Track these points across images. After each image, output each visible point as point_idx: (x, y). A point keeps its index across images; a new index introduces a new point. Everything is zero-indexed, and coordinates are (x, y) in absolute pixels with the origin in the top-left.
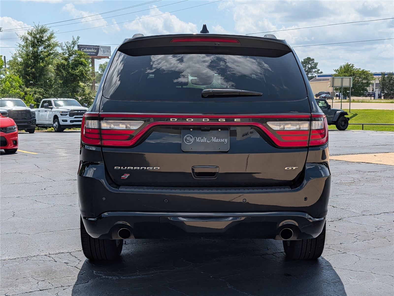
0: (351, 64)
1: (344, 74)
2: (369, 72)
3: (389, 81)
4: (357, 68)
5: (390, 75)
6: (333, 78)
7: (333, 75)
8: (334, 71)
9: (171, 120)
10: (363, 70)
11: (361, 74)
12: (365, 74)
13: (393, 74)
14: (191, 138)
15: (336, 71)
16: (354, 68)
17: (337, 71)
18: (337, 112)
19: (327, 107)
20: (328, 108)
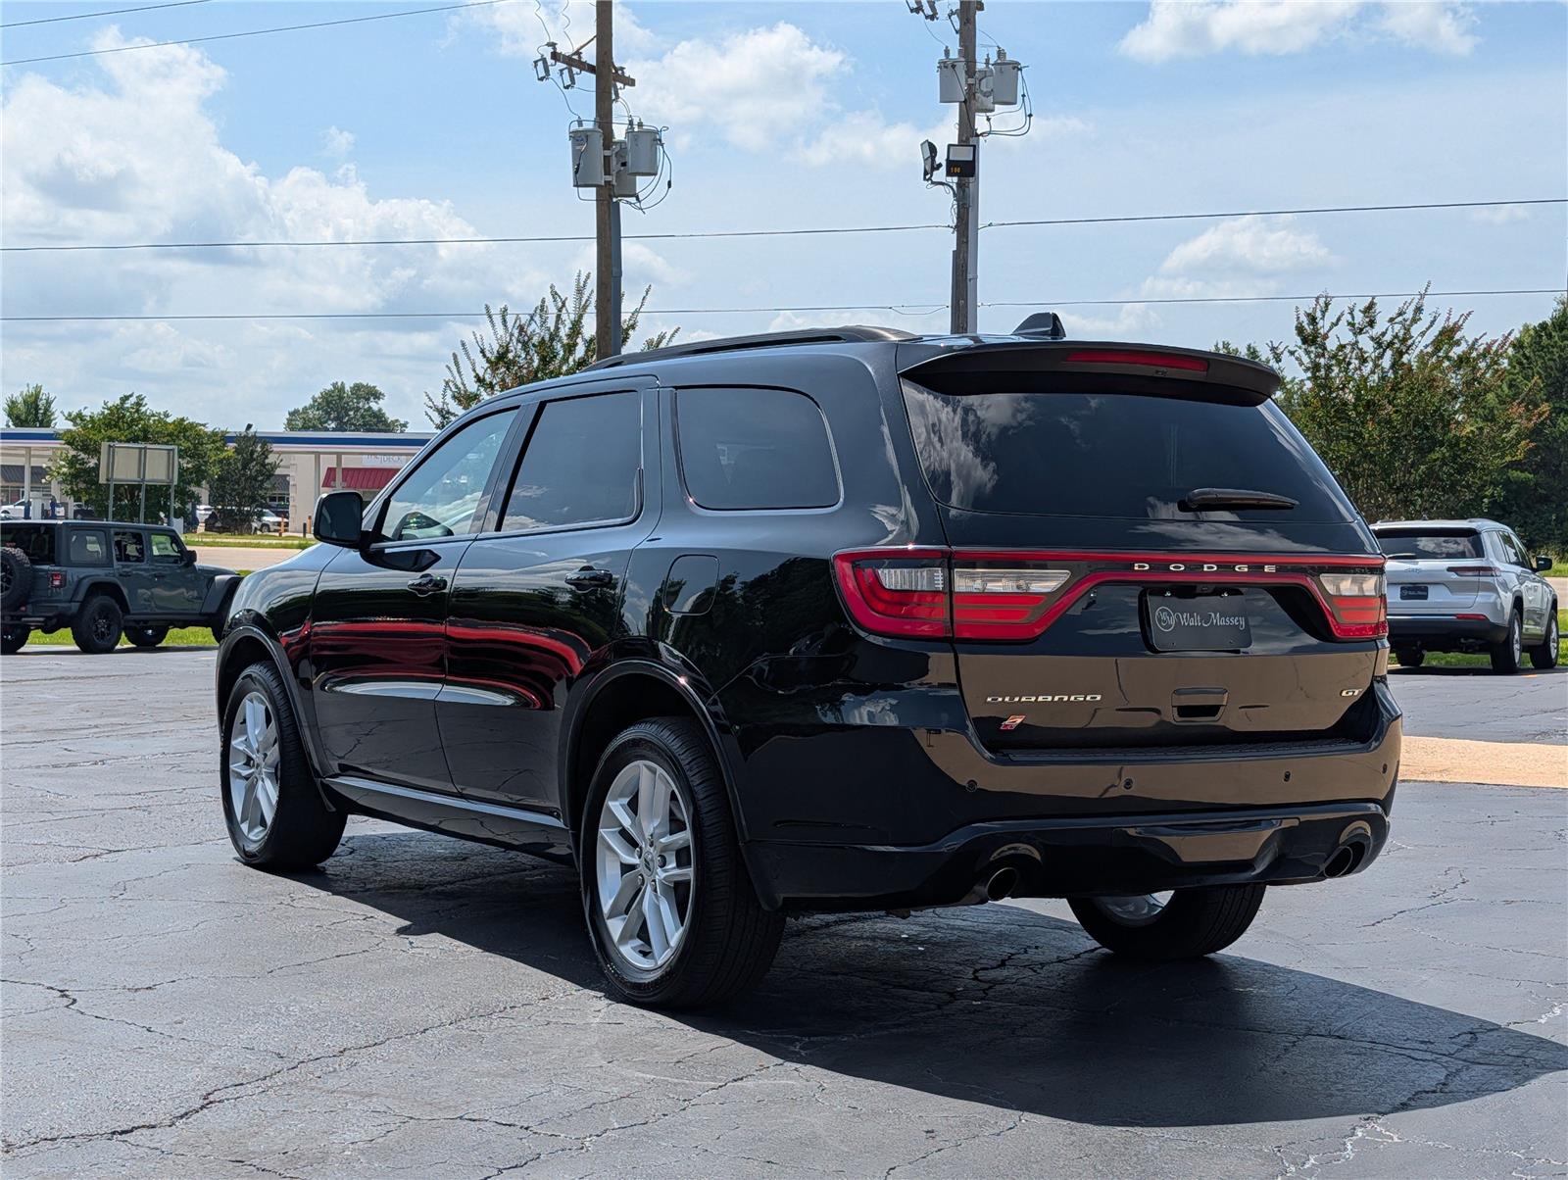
0: (131, 396)
1: (109, 433)
2: (202, 427)
3: (245, 467)
4: (155, 410)
5: (247, 441)
6: (110, 446)
7: (61, 432)
8: (66, 419)
9: (1136, 568)
10: (183, 420)
11: (176, 433)
12: (188, 434)
13: (256, 437)
14: (1170, 615)
15: (73, 420)
16: (143, 409)
17: (78, 421)
18: (217, 578)
19: (182, 559)
20: (183, 563)
